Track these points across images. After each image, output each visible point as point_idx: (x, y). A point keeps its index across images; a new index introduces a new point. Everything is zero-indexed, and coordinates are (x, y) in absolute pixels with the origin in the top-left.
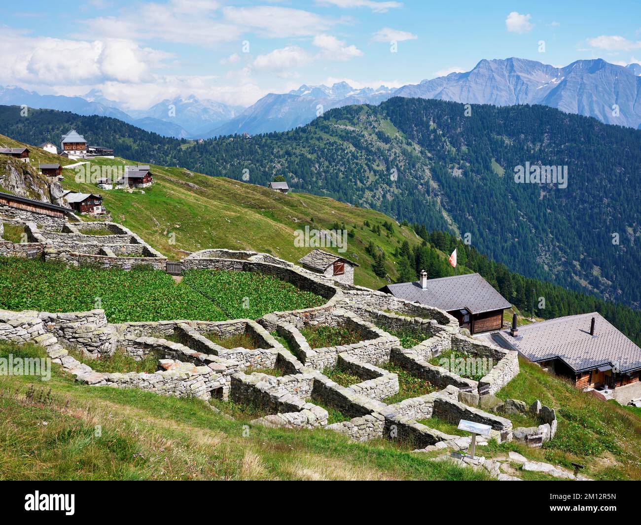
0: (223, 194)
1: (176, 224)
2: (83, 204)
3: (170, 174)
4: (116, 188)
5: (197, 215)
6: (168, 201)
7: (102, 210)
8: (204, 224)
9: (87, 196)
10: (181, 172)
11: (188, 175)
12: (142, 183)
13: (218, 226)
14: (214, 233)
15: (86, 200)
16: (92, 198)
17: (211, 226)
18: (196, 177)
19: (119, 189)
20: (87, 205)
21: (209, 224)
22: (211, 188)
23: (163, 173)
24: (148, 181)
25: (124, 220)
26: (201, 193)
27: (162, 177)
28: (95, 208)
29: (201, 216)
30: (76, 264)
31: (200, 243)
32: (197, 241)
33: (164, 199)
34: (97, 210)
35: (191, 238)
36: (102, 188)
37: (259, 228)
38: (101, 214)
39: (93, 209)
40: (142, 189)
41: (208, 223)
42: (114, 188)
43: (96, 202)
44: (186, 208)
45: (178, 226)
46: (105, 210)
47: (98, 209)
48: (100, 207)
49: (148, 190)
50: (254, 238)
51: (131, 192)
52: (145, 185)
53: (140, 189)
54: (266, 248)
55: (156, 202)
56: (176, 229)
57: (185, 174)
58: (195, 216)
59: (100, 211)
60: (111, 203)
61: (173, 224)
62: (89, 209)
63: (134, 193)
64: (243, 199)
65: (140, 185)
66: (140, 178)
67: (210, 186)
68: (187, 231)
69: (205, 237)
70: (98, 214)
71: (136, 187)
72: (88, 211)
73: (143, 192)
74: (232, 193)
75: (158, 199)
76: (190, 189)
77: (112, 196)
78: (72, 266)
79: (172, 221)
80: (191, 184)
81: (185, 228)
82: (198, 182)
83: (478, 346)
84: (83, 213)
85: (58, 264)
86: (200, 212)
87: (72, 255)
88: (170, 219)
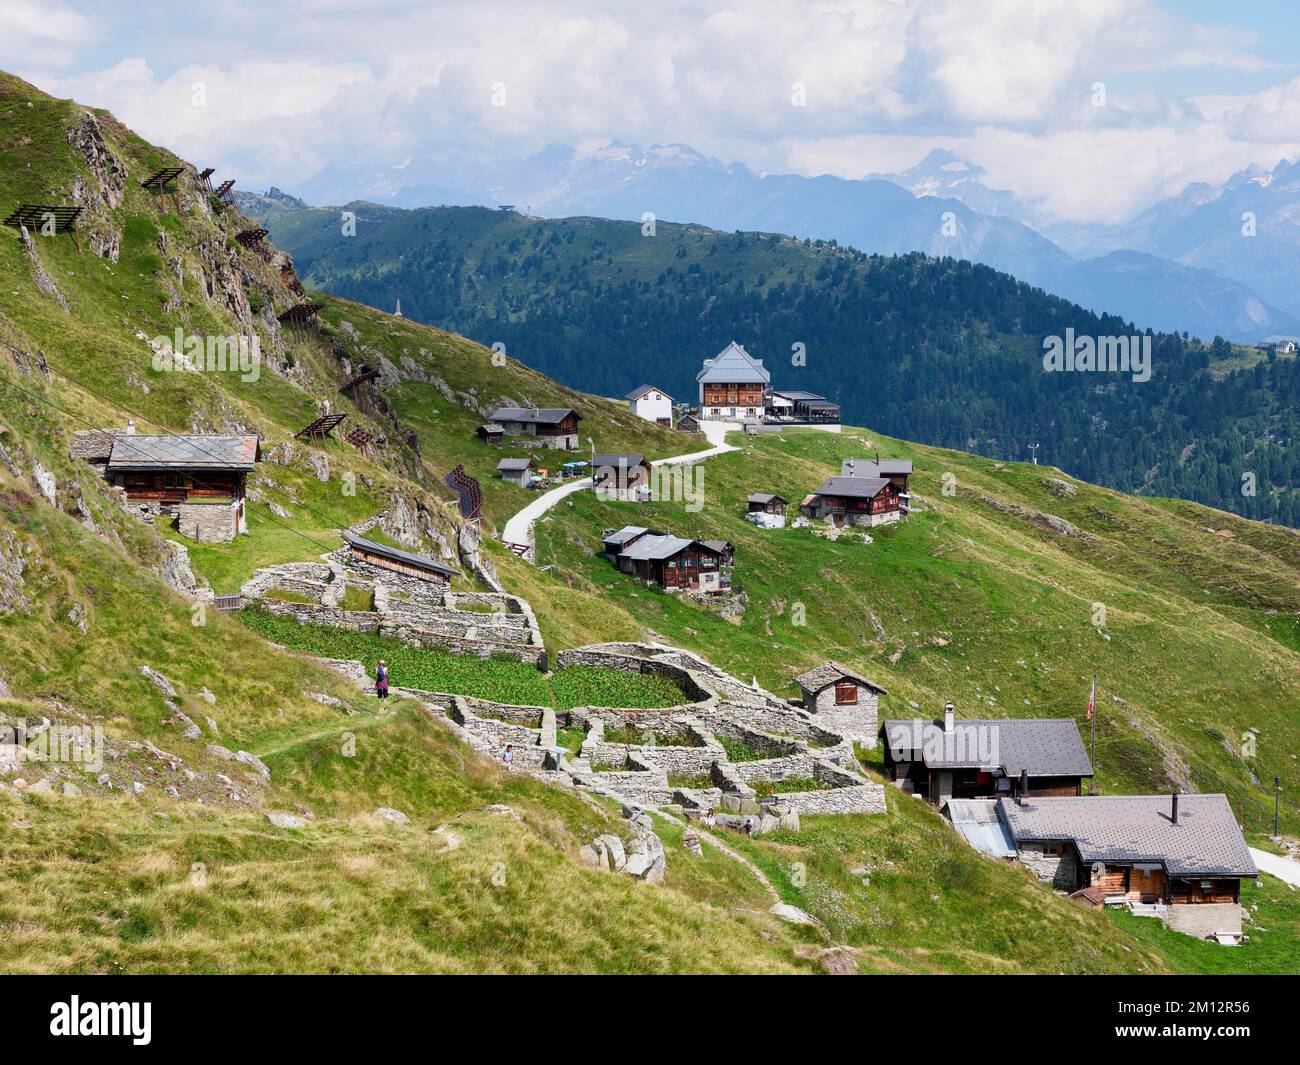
0: (1151, 555)
1: (939, 636)
2: (672, 564)
3: (1001, 485)
4: (795, 525)
5: (1008, 613)
6: (932, 569)
7: (722, 584)
8: (1023, 640)
9: (684, 543)
10: (1039, 481)
11: (1056, 491)
12: (869, 512)
13: (1068, 649)
14: (1047, 668)
15: (678, 556)
16: (696, 549)
17: (1043, 649)
18: (1080, 496)
19: (801, 529)
20: (681, 568)
21: (1038, 642)
22: (1117, 534)
23: (980, 482)
24: (888, 509)
25: (780, 613)
26: (1081, 550)
27: (971, 493)
28: (702, 577)
29: (1019, 618)
30: (417, 644)
31: (996, 694)
32: (989, 689)
33: (922, 562)
34: (708, 584)
35: (972, 678)
36: (756, 523)
37: (1209, 665)
38: (716, 594)
39: (696, 580)
40: (869, 529)
41: (1035, 640)
42: (788, 524)
43: (707, 562)
44: (980, 591)
45: (942, 642)
46: (728, 584)
47: (710, 579)
48: (716, 575)
49: (883, 533)
50: (1176, 693)
51: (834, 538)
52: (876, 520)
53: (861, 529)
54: (1210, 726)
55: (895, 570)
56: (938, 648)
57: (1047, 486)
58: (1002, 614)
59: (714, 586)
60: (761, 566)
61: (930, 635)
62: (688, 578)
63: (841, 541)
64: (1214, 573)
65: (865, 520)
66: (863, 499)
67: (1118, 528)
68: (967, 657)
69: (1017, 678)
70: (708, 593)
71: (853, 525)
72: (684, 584)
73: (868, 539)
74: (1181, 554)
75: (903, 562)
76: (1047, 532)
77: (773, 548)
78: (411, 647)
79: (929, 625)
80: (1054, 519)
81: (963, 649)
82: (1084, 513)
83: (839, 774)
84: (670, 589)
85: (395, 641)
86: (1019, 605)
87: (413, 631)
88: (924, 620)
